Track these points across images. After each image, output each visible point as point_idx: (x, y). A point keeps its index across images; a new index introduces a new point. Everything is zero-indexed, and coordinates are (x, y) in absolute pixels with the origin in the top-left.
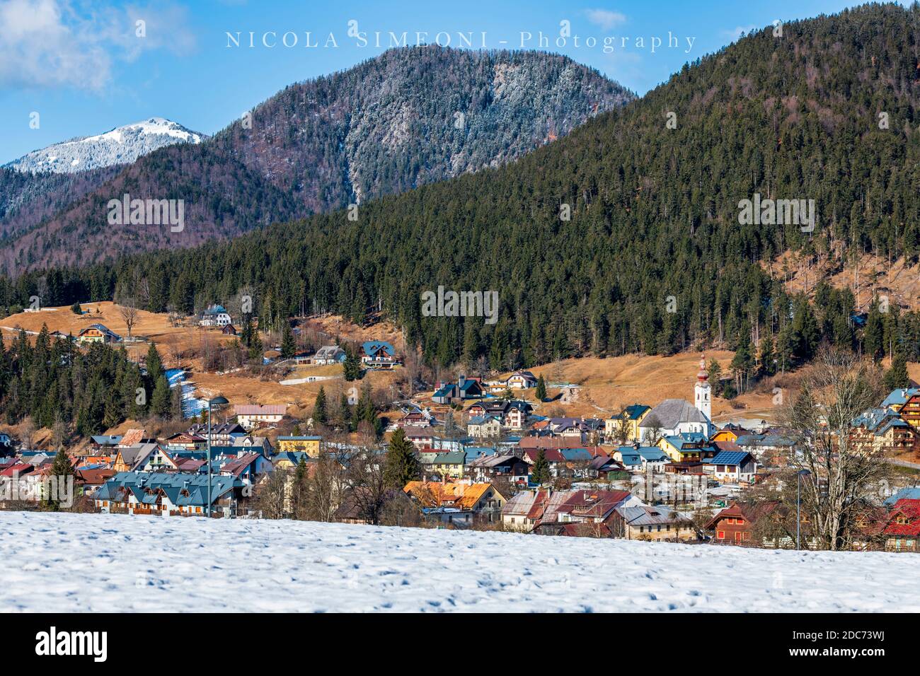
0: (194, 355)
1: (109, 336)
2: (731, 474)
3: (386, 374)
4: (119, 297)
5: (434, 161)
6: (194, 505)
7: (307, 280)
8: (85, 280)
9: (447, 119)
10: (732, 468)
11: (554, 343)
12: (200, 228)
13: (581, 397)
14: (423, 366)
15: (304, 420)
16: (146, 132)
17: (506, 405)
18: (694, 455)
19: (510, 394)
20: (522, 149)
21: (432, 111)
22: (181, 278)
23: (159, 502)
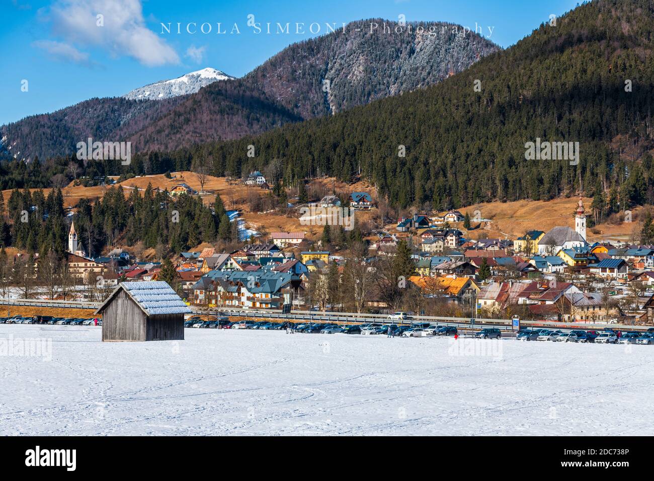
0: (244, 201)
1: (190, 191)
2: (611, 274)
3: (367, 213)
4: (194, 167)
5: (380, 89)
6: (264, 292)
7: (313, 155)
8: (173, 158)
9: (387, 64)
10: (612, 270)
11: (473, 193)
12: (239, 130)
13: (492, 227)
14: (389, 208)
15: (316, 242)
16: (202, 76)
17: (445, 232)
18: (582, 262)
19: (447, 225)
20: (433, 81)
21: (378, 59)
22: (233, 155)
23: (239, 291)
